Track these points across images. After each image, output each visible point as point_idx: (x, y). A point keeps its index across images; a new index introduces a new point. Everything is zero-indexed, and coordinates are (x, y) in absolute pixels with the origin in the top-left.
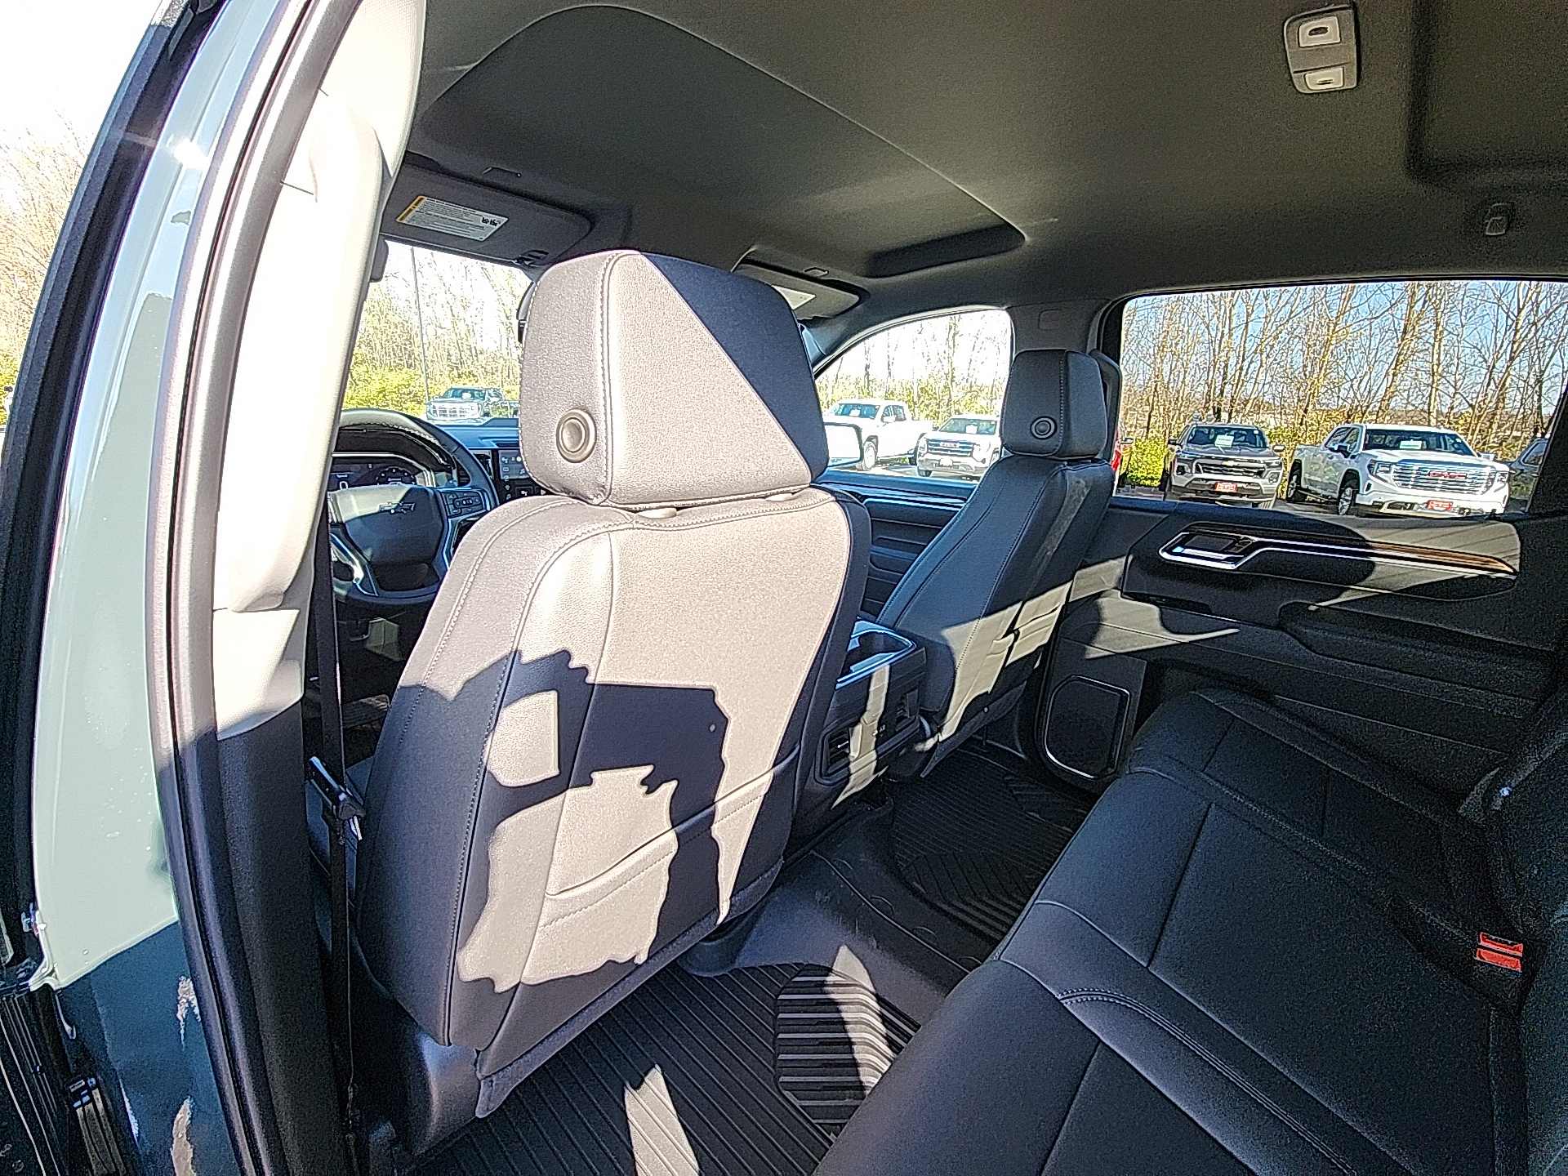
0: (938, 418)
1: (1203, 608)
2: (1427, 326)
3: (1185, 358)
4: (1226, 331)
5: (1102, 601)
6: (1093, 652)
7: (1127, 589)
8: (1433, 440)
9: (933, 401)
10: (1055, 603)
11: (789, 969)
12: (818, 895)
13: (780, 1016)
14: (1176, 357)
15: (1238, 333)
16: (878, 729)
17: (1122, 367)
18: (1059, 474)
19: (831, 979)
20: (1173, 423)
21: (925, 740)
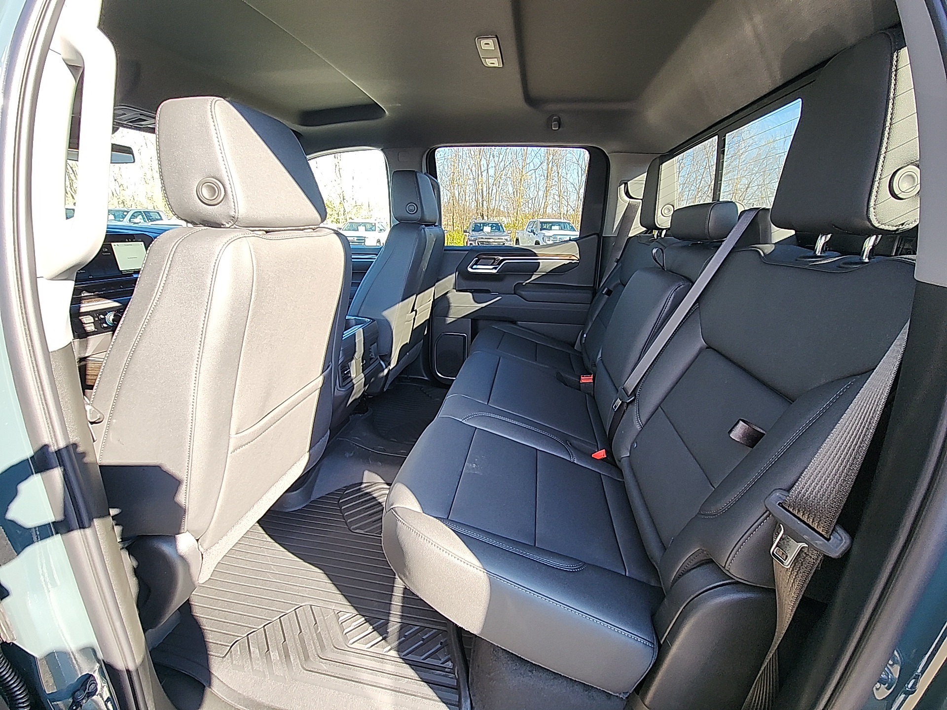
0: (339, 222)
1: (488, 291)
2: (555, 174)
3: (464, 187)
4: (480, 173)
5: (448, 295)
6: (449, 320)
7: (458, 288)
8: (562, 225)
9: (334, 212)
10: (429, 297)
11: (341, 490)
12: (347, 455)
13: (343, 508)
14: (460, 187)
15: (484, 174)
16: (363, 362)
17: (439, 181)
18: (423, 230)
19: (363, 486)
20: (464, 222)
21: (383, 370)
